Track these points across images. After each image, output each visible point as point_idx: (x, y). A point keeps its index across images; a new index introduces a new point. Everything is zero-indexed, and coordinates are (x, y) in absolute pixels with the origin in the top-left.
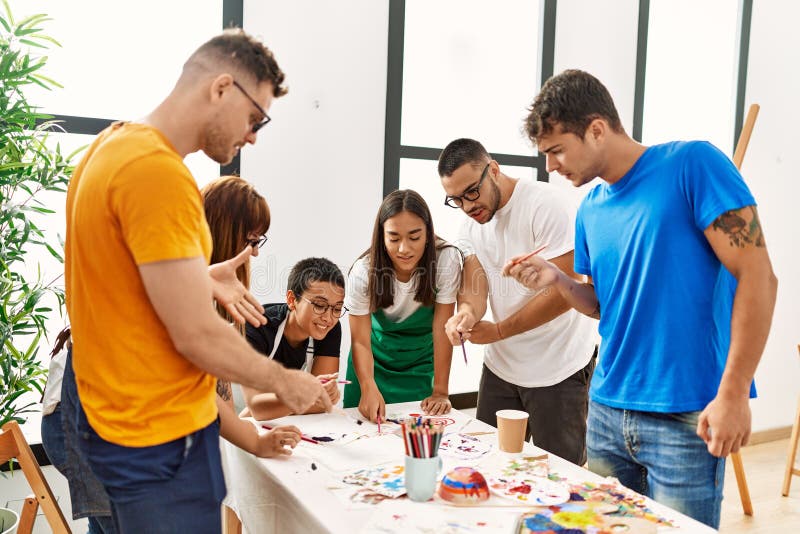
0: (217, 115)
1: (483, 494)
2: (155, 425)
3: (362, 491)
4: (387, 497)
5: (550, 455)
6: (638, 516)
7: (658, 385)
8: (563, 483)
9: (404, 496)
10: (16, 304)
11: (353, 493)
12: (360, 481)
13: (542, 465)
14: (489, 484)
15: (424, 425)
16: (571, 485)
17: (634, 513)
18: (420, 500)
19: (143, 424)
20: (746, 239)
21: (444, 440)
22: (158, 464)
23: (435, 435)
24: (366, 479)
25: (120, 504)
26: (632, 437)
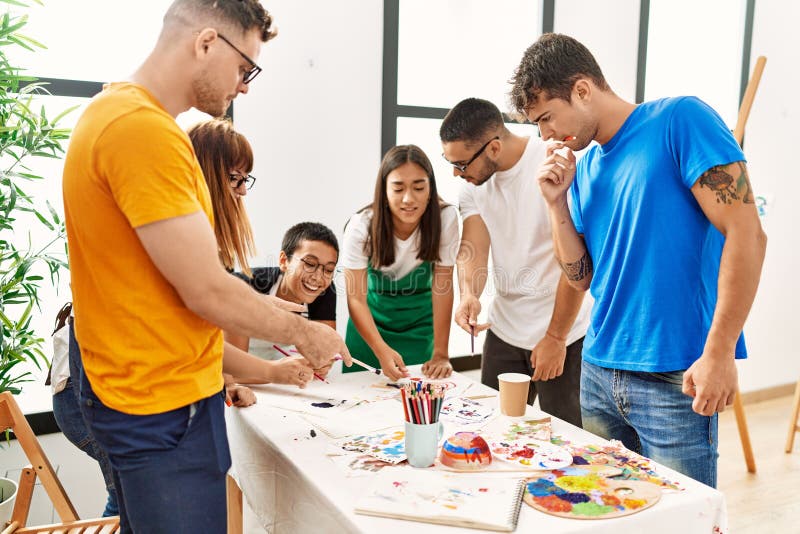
0: (205, 72)
1: (485, 459)
2: (159, 393)
3: (362, 457)
4: (388, 464)
5: (553, 418)
6: (642, 479)
7: (644, 344)
8: (566, 446)
9: (405, 462)
10: (6, 273)
11: (353, 460)
12: (360, 448)
13: (545, 429)
14: (491, 449)
15: (424, 390)
16: (574, 448)
17: (639, 476)
18: (421, 467)
19: (147, 391)
20: (733, 195)
21: (444, 404)
22: (161, 432)
23: (436, 399)
24: (366, 446)
25: (123, 472)
26: (622, 399)
